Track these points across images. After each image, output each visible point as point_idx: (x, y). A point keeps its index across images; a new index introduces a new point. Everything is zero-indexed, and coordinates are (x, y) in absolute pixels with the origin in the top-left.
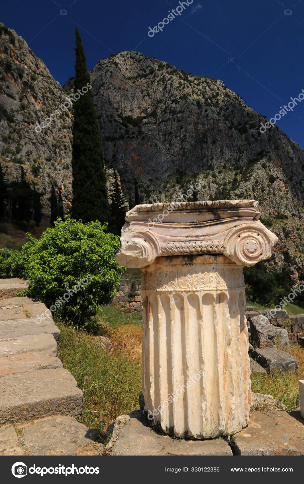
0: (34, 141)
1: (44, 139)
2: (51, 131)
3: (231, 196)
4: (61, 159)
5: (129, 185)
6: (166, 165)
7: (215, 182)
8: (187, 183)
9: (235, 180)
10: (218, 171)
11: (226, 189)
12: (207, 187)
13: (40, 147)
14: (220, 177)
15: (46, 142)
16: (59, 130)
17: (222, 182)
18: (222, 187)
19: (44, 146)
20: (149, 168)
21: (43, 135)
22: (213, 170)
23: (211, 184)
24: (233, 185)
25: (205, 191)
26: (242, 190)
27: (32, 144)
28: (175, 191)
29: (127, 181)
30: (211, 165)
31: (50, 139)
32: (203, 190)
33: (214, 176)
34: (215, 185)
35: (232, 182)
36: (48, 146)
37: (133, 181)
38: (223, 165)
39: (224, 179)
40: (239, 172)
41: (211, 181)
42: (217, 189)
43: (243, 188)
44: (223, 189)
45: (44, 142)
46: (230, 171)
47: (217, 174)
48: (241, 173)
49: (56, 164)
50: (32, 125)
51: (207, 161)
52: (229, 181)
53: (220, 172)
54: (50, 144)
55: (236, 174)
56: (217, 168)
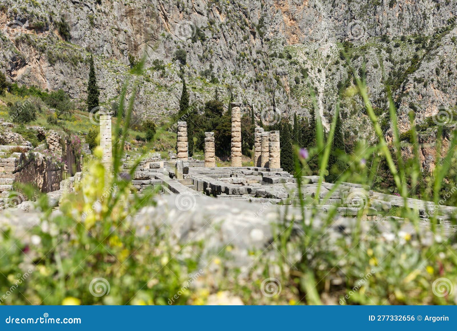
0: (221, 56)
1: (229, 53)
2: (235, 44)
3: (409, 80)
4: (245, 73)
5: (281, 61)
6: (327, 32)
7: (390, 60)
8: (355, 59)
9: (416, 57)
10: (394, 44)
11: (403, 70)
12: (379, 67)
13: (226, 61)
14: (396, 53)
15: (230, 56)
16: (242, 42)
17: (398, 59)
18: (398, 66)
19: (229, 60)
20: (304, 36)
21: (228, 49)
22: (388, 42)
23: (385, 62)
24: (412, 64)
25: (377, 72)
26: (423, 73)
27: (219, 59)
28: (338, 69)
29: (278, 55)
30: (385, 36)
31: (234, 53)
32: (375, 70)
33: (389, 51)
34: (390, 64)
35: (411, 60)
36: (233, 60)
37: (285, 55)
38: (402, 34)
39: (401, 55)
40: (421, 45)
41: (384, 59)
42: (392, 68)
43: (424, 71)
44: (400, 69)
45: (229, 56)
46: (410, 44)
47: (393, 48)
48: (424, 47)
49: (241, 79)
50: (218, 40)
51: (381, 30)
52: (407, 58)
53: (397, 46)
54: (234, 58)
55: (417, 49)
56: (393, 39)
